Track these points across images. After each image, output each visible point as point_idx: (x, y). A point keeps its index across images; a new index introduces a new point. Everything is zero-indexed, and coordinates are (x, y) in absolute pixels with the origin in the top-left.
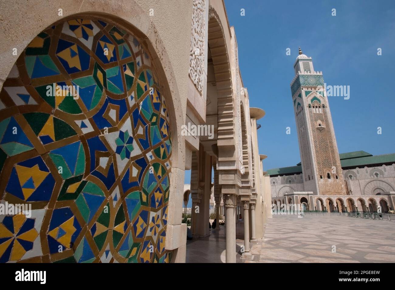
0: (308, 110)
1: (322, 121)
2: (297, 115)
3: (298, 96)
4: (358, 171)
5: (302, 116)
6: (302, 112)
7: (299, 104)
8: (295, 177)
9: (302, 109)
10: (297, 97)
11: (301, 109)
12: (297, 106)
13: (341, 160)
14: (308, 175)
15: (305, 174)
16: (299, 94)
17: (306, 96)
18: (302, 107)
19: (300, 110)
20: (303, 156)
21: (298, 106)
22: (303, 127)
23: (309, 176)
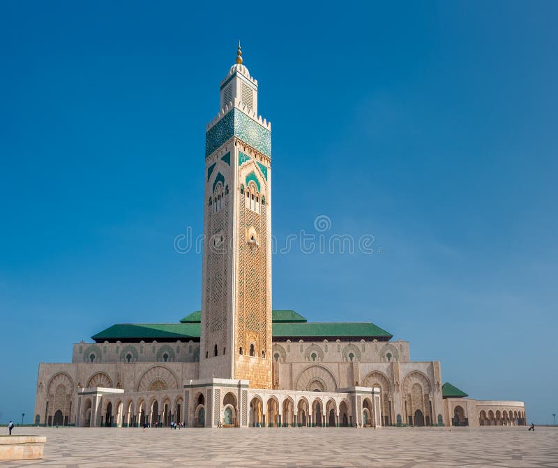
0: (238, 197)
1: (257, 230)
2: (211, 203)
3: (222, 159)
4: (289, 347)
5: (223, 206)
6: (223, 200)
7: (220, 178)
8: (178, 347)
9: (227, 192)
10: (219, 159)
11: (224, 191)
12: (214, 182)
13: (273, 321)
14: (214, 344)
15: (207, 341)
16: (225, 153)
17: (240, 163)
18: (227, 187)
19: (219, 193)
20: (208, 300)
21: (216, 181)
22: (222, 232)
23: (216, 346)
